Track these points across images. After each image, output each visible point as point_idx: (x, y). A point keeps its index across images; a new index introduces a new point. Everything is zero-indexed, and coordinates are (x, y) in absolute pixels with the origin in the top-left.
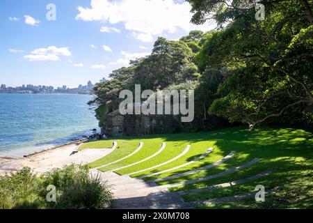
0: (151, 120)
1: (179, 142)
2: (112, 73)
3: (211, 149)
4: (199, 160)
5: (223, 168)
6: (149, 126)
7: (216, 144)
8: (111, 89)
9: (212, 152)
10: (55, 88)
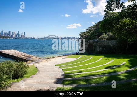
0: (100, 47)
1: (109, 58)
2: (87, 29)
3: (124, 63)
4: (111, 69)
5: (122, 77)
6: (99, 50)
7: (129, 61)
8: (85, 34)
9: (123, 65)
10: (76, 38)
